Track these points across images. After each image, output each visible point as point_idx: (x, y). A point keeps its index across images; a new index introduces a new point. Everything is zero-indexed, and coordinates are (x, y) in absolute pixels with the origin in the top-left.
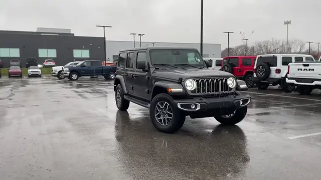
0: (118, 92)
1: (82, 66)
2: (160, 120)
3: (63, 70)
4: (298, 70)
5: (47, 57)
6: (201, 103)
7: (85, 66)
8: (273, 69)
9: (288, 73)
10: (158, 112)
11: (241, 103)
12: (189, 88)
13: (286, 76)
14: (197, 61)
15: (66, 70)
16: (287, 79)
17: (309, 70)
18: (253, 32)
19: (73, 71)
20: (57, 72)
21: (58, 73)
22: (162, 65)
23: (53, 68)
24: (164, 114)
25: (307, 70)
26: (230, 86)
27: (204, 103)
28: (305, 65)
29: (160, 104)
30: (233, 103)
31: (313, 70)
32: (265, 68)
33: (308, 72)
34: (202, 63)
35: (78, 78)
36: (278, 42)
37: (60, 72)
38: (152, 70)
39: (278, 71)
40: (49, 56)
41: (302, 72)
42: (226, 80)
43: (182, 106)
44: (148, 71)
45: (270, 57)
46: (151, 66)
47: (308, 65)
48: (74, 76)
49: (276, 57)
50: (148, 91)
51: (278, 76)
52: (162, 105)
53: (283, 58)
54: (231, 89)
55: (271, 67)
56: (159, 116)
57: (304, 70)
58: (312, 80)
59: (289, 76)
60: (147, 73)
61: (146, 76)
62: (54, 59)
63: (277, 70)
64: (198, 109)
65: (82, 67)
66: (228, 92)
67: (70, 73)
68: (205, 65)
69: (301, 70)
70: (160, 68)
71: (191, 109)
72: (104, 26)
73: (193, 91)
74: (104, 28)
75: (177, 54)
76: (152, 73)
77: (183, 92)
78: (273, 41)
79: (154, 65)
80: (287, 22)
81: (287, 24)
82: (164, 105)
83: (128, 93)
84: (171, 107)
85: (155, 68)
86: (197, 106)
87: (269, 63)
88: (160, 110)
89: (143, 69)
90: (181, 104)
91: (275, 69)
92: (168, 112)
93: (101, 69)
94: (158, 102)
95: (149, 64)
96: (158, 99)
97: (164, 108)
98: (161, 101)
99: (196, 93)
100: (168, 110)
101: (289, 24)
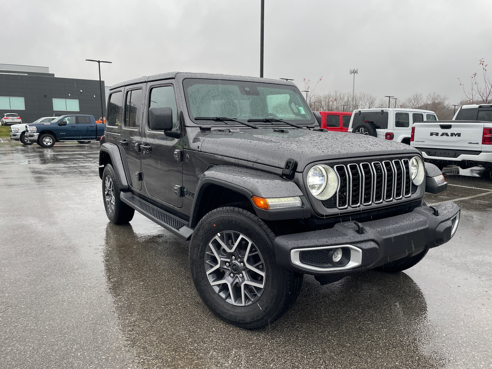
0: (107, 182)
1: (62, 123)
2: (224, 287)
3: (27, 131)
4: (432, 134)
5: (9, 109)
6: (363, 246)
7: (65, 124)
8: (381, 132)
9: (412, 139)
14: (298, 114)
15: (32, 129)
17: (452, 135)
18: (321, 80)
19: (44, 132)
20: (19, 134)
21: (21, 135)
22: (218, 120)
23: (12, 126)
24: (236, 271)
25: (447, 135)
27: (372, 244)
28: (443, 127)
29: (222, 238)
31: (459, 135)
32: (368, 131)
33: (450, 138)
34: (309, 117)
35: (53, 144)
36: (342, 96)
37: (24, 133)
38: (192, 133)
40: (12, 109)
41: (439, 138)
42: (406, 163)
43: (304, 256)
44: (181, 135)
45: (377, 113)
46: (188, 122)
47: (449, 127)
48: (47, 140)
49: (387, 113)
50: (182, 189)
52: (230, 243)
53: (398, 115)
54: (415, 188)
55: (377, 130)
57: (443, 135)
58: (456, 153)
59: (412, 144)
60: (176, 140)
61: (174, 147)
62: (19, 113)
63: (387, 134)
64: (352, 264)
65: (60, 125)
66: (410, 197)
67: (39, 136)
68: (317, 123)
69: (437, 134)
70: (212, 129)
71: (331, 265)
72: (99, 61)
73: (330, 203)
74: (98, 63)
75: (253, 94)
76: (191, 141)
77: (302, 207)
78: (336, 95)
79: (195, 119)
80: (353, 71)
81: (354, 73)
82: (235, 242)
83: (128, 188)
84: (258, 252)
85: (200, 127)
86: (352, 253)
87: (373, 122)
88: (220, 258)
89: (165, 130)
90: (301, 251)
91: (385, 133)
92: (248, 266)
93: (94, 128)
94: (216, 234)
95: (183, 116)
96: (215, 225)
97: (235, 252)
98: (225, 232)
99: (336, 207)
100: (248, 261)
101: (356, 74)
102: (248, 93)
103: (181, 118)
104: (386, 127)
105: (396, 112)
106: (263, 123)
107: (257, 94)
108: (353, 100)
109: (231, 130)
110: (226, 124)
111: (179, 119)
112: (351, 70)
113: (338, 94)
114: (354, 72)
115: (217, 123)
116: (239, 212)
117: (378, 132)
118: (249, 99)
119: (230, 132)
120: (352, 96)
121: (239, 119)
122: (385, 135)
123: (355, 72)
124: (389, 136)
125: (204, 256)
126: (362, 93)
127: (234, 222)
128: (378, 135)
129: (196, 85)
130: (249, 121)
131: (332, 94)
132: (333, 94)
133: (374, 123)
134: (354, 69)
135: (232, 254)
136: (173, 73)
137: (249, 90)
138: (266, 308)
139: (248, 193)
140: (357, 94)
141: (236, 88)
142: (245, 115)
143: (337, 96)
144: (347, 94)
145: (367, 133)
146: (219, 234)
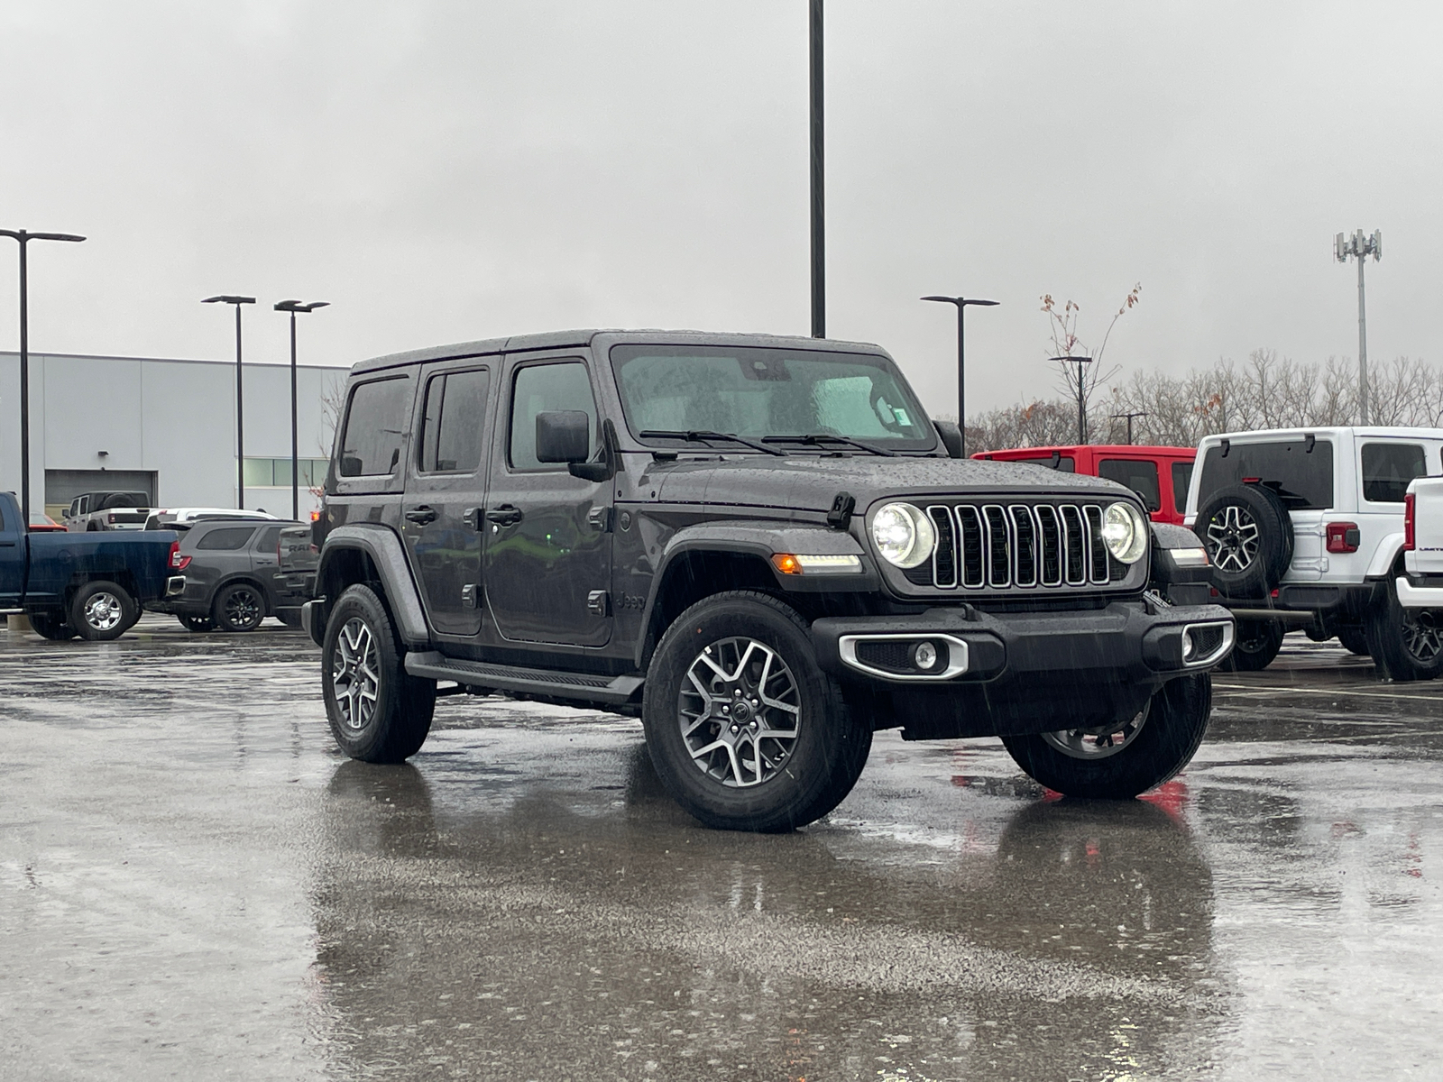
2: (718, 758)
6: (971, 638)
8: (1310, 523)
9: (1410, 542)
10: (698, 705)
11: (1187, 649)
12: (894, 557)
13: (1398, 566)
14: (894, 425)
16: (1402, 582)
22: (693, 437)
24: (743, 718)
26: (1119, 553)
27: (989, 638)
29: (714, 655)
30: (1140, 641)
32: (1257, 518)
36: (1296, 383)
38: (635, 465)
39: (1344, 539)
42: (1094, 515)
43: (863, 649)
44: (609, 472)
45: (1288, 446)
46: (625, 441)
49: (1328, 446)
50: (608, 599)
51: (1342, 571)
52: (730, 662)
53: (1372, 453)
54: (1121, 569)
55: (1295, 515)
56: (706, 733)
59: (1413, 562)
60: (595, 486)
61: (590, 502)
63: (1333, 529)
64: (955, 669)
66: (1107, 584)
68: (942, 449)
70: (680, 457)
71: (913, 671)
72: (23, 232)
73: (918, 575)
74: (18, 243)
75: (776, 376)
76: (635, 484)
77: (862, 573)
78: (1262, 374)
79: (642, 436)
80: (1355, 243)
81: (1361, 256)
82: (741, 658)
83: (429, 640)
84: (787, 670)
85: (653, 453)
86: (952, 650)
87: (1281, 484)
88: (711, 697)
89: (571, 461)
90: (858, 640)
91: (1325, 524)
92: (767, 701)
93: (16, 555)
94: (701, 650)
95: (612, 430)
96: (700, 631)
97: (742, 680)
98: (720, 643)
99: (933, 584)
100: (766, 691)
101: (1369, 257)
102: (761, 375)
103: (608, 432)
104: (1326, 502)
105: (1361, 442)
106: (800, 446)
107: (785, 376)
108: (1363, 404)
109: (725, 457)
110: (711, 447)
111: (601, 437)
112: (1340, 236)
113: (1274, 368)
114: (1360, 250)
115: (690, 444)
116: (747, 598)
117: (1297, 523)
118: (765, 389)
119: (722, 459)
120: (1355, 383)
121: (742, 435)
122: (1324, 532)
123: (1363, 249)
124: (1340, 536)
125: (677, 699)
126: (1411, 365)
127: (739, 618)
128: (1298, 534)
129: (639, 359)
130: (764, 441)
131: (1238, 372)
132: (1242, 368)
133: (1281, 488)
134: (1360, 231)
135: (735, 685)
136: (583, 332)
137: (765, 368)
138: (802, 773)
139: (763, 551)
140: (1381, 369)
141: (731, 365)
142: (755, 426)
143: (1271, 380)
144: (1322, 372)
145: (1253, 525)
146: (708, 650)
